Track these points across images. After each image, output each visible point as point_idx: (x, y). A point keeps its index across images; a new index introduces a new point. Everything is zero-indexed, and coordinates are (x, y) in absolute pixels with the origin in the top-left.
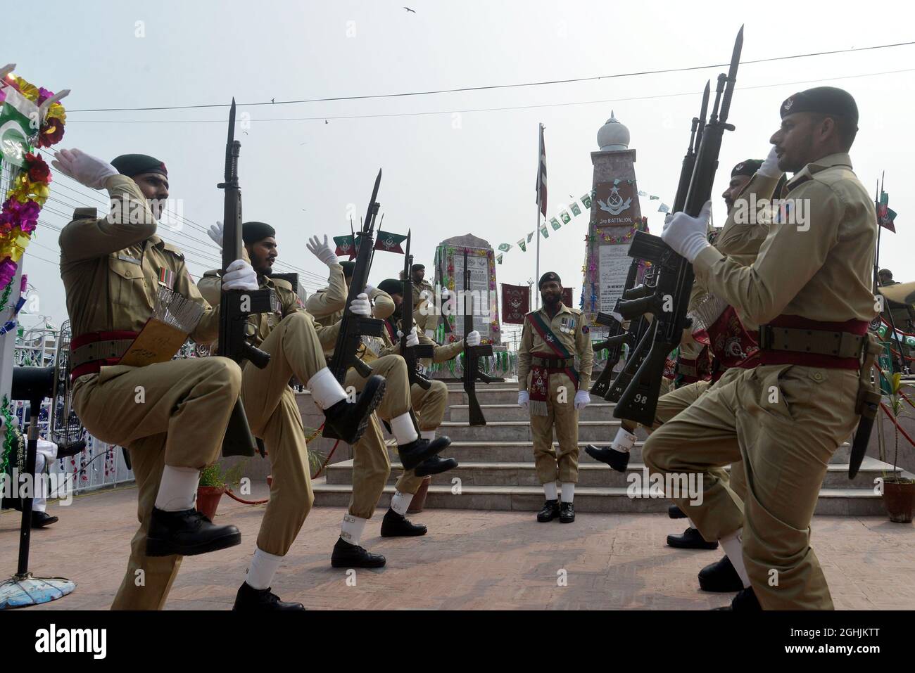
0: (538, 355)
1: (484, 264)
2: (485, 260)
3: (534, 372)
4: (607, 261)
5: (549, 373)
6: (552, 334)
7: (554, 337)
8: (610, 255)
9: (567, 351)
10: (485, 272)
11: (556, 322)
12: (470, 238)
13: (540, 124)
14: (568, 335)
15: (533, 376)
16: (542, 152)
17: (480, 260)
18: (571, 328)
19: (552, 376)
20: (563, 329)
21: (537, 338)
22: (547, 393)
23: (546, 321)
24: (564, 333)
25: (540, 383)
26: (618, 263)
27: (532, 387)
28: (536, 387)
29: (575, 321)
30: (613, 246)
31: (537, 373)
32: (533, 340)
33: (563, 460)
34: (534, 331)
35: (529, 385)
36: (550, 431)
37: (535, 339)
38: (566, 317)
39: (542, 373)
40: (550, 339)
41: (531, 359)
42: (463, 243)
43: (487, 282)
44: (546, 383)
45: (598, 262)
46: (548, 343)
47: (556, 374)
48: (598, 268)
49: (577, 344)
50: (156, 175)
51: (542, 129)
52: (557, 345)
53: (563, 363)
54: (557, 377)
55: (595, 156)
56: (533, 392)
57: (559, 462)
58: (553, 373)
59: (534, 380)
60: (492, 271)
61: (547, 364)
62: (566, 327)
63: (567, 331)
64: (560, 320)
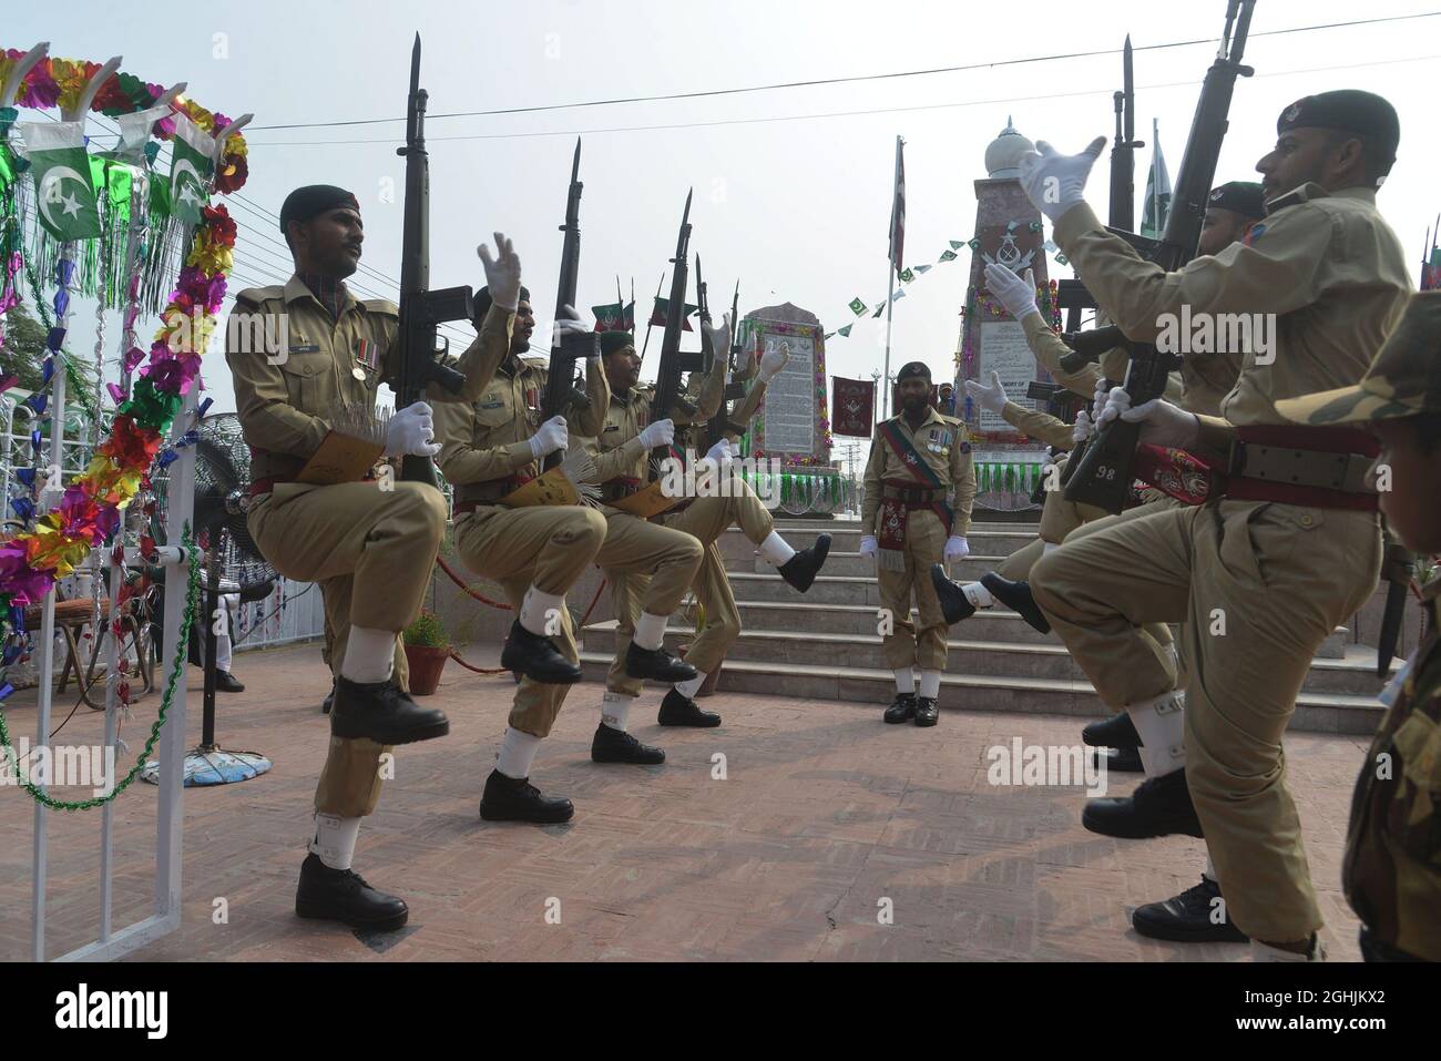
0: (893, 482)
1: (808, 347)
2: (809, 342)
3: (886, 508)
4: (993, 345)
5: (908, 510)
6: (914, 453)
7: (918, 458)
8: (997, 337)
9: (937, 479)
10: (810, 359)
11: (921, 436)
12: (788, 309)
13: (899, 137)
14: (939, 456)
15: (885, 514)
16: (900, 179)
17: (802, 341)
18: (944, 445)
19: (912, 513)
20: (931, 447)
21: (893, 460)
22: (904, 539)
23: (906, 433)
24: (934, 452)
25: (893, 524)
26: (1008, 349)
27: (882, 529)
28: (889, 529)
29: (950, 435)
30: (1003, 324)
31: (890, 509)
32: (885, 463)
33: (925, 638)
34: (888, 449)
35: (878, 525)
36: (906, 594)
37: (889, 461)
38: (936, 428)
39: (897, 509)
40: (912, 460)
41: (882, 488)
42: (778, 318)
43: (811, 375)
44: (903, 522)
45: (979, 347)
46: (909, 466)
47: (919, 512)
48: (978, 355)
49: (952, 469)
50: (345, 211)
51: (901, 145)
52: (922, 469)
53: (930, 496)
54: (920, 516)
55: (980, 186)
56: (884, 537)
57: (919, 639)
58: (915, 510)
59: (886, 518)
60: (820, 358)
61: (906, 496)
62: (936, 444)
63: (938, 449)
64: (928, 432)
